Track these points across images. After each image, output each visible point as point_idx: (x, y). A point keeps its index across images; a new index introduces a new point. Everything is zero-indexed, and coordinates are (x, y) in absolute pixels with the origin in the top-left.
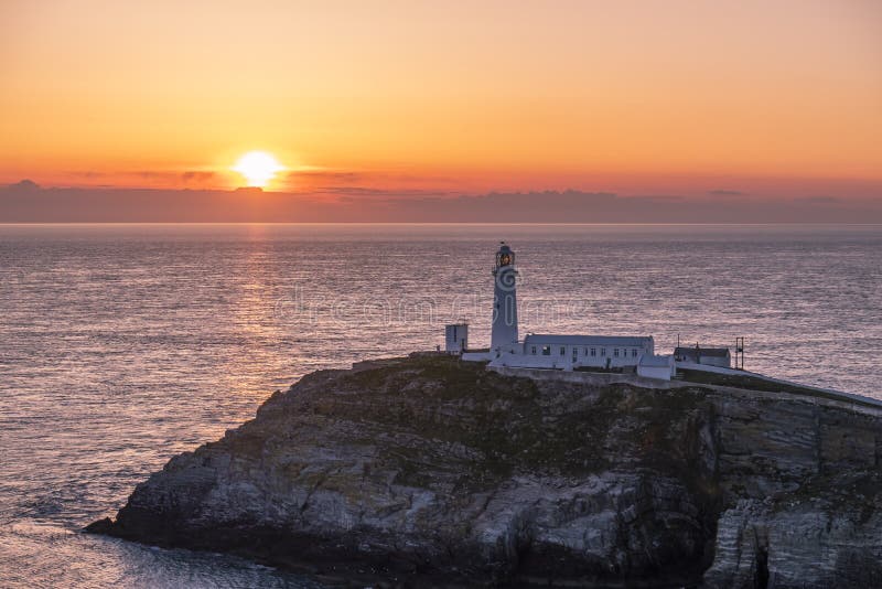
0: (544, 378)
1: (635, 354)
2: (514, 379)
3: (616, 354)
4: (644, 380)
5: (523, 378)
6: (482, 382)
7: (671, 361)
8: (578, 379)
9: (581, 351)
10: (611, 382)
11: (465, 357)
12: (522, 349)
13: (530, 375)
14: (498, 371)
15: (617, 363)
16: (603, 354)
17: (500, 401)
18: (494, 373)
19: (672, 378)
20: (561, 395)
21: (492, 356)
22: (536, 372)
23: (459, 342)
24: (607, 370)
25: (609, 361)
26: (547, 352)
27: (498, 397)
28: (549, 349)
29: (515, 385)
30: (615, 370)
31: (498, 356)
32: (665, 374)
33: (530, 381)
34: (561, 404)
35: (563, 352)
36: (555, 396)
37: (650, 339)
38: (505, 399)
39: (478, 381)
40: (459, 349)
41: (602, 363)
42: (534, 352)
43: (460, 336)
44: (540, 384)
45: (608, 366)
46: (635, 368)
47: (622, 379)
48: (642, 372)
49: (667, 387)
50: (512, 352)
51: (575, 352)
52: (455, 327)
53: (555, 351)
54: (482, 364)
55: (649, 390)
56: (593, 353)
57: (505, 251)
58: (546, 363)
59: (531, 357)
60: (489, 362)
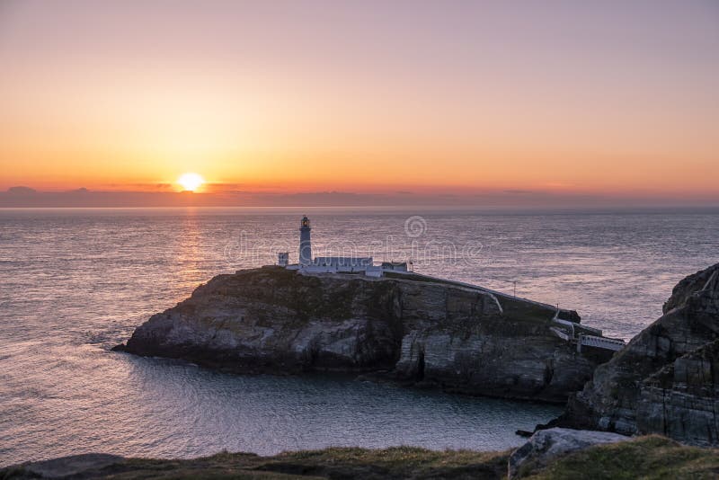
0: (323, 277)
1: (364, 265)
2: (310, 277)
3: (356, 266)
4: (368, 277)
5: (314, 277)
6: (295, 279)
7: (381, 269)
8: (338, 277)
9: (340, 265)
10: (354, 278)
11: (287, 268)
12: (313, 264)
13: (317, 275)
14: (302, 274)
15: (356, 270)
16: (350, 265)
17: (303, 287)
18: (300, 275)
19: (381, 276)
20: (331, 285)
21: (300, 267)
22: (320, 274)
23: (285, 261)
24: (352, 273)
25: (353, 269)
28: (325, 264)
29: (310, 280)
30: (355, 273)
31: (302, 267)
32: (378, 275)
33: (317, 278)
34: (331, 289)
35: (332, 265)
36: (328, 285)
37: (371, 259)
38: (306, 287)
39: (293, 279)
40: (285, 264)
41: (349, 270)
42: (319, 265)
43: (285, 258)
44: (321, 280)
45: (352, 271)
46: (364, 272)
47: (358, 277)
48: (368, 274)
49: (378, 280)
50: (309, 265)
51: (337, 265)
52: (283, 254)
53: (328, 265)
54: (295, 271)
55: (371, 282)
56: (346, 266)
57: (305, 219)
58: (324, 270)
59: (317, 267)
60: (298, 270)
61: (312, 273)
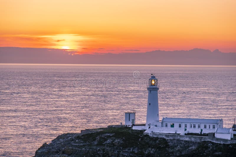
0: (171, 138)
1: (214, 127)
2: (157, 138)
3: (205, 127)
4: (218, 139)
5: (161, 138)
6: (142, 140)
7: (231, 130)
8: (187, 139)
9: (188, 125)
10: (203, 140)
11: (134, 128)
12: (161, 124)
13: (164, 137)
14: (149, 135)
15: (205, 131)
16: (199, 127)
17: (150, 149)
18: (147, 136)
19: (232, 139)
20: (179, 146)
21: (146, 127)
22: (168, 135)
23: (131, 121)
24: (201, 135)
25: (202, 130)
26: (172, 126)
27: (149, 147)
28: (173, 124)
29: (157, 142)
30: (205, 135)
31: (149, 128)
32: (228, 137)
33: (164, 139)
34: (179, 150)
35: (180, 126)
36: (176, 147)
37: (221, 120)
38: (152, 148)
39: (140, 139)
40: (131, 124)
41: (198, 131)
42: (166, 126)
43: (131, 118)
44: (169, 141)
45: (201, 133)
46: (214, 134)
47: (208, 139)
48: (217, 136)
49: (229, 143)
50: (156, 126)
51: (186, 126)
52: (129, 114)
53: (176, 125)
54: (142, 131)
55: (220, 144)
56: (194, 127)
57: (153, 77)
58: (172, 131)
59: (164, 128)
60: (145, 130)
61: (160, 134)
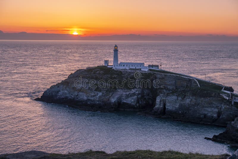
0: (123, 71)
1: (141, 66)
2: (118, 71)
3: (137, 66)
6: (111, 71)
7: (148, 67)
8: (130, 71)
11: (108, 67)
12: (119, 65)
13: (120, 70)
16: (135, 66)
18: (114, 70)
20: (126, 74)
21: (113, 66)
22: (122, 69)
23: (107, 63)
24: (135, 69)
26: (124, 66)
27: (114, 74)
29: (118, 72)
30: (137, 69)
32: (147, 70)
33: (121, 71)
34: (127, 76)
35: (127, 66)
37: (144, 63)
38: (116, 75)
40: (107, 65)
41: (134, 68)
46: (141, 69)
47: (138, 71)
48: (142, 70)
49: (147, 72)
50: (117, 66)
51: (129, 66)
52: (106, 61)
53: (125, 65)
54: (111, 68)
55: (143, 73)
56: (133, 66)
57: (116, 46)
58: (124, 68)
59: (121, 67)
60: (113, 68)
61: (119, 69)
